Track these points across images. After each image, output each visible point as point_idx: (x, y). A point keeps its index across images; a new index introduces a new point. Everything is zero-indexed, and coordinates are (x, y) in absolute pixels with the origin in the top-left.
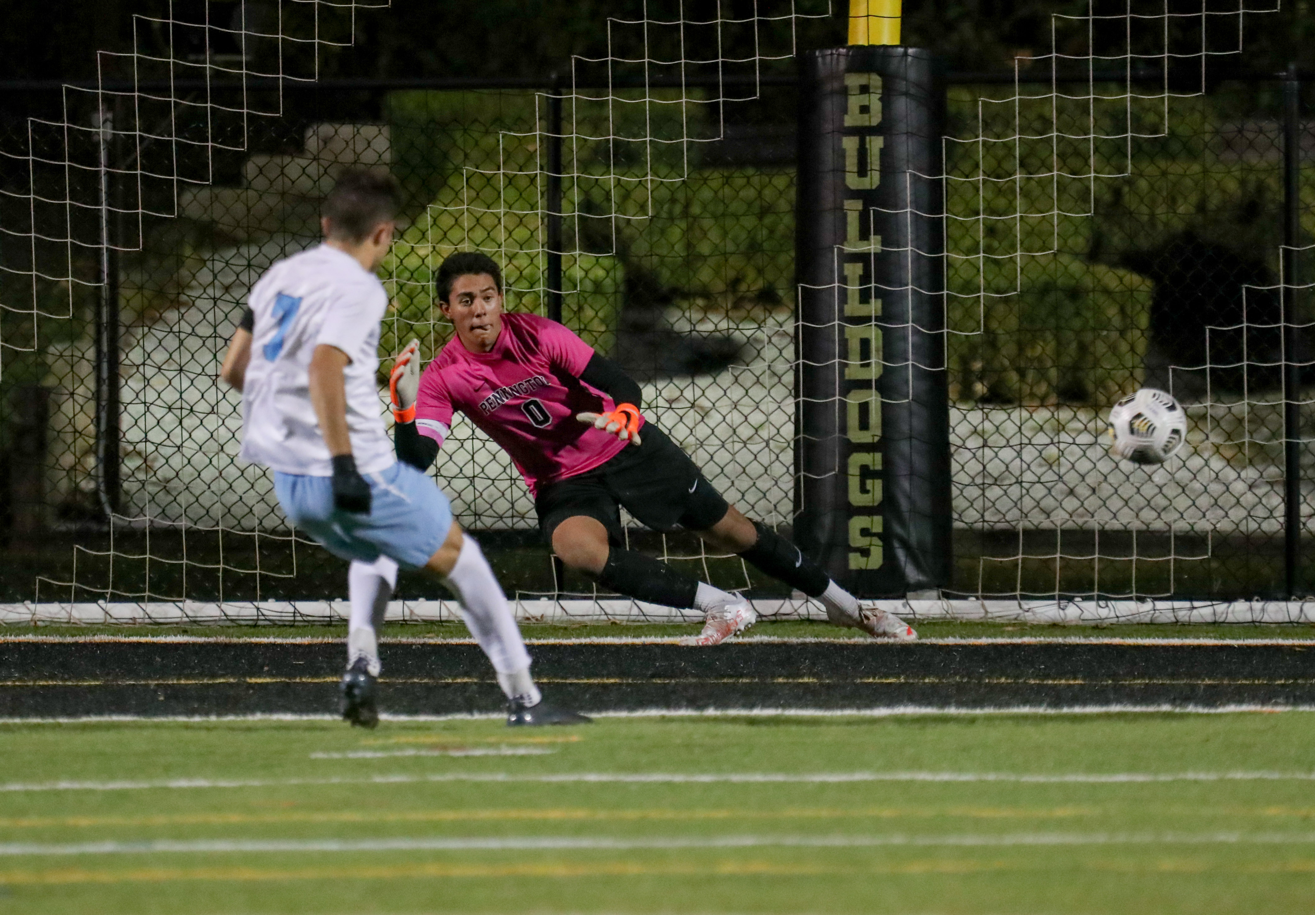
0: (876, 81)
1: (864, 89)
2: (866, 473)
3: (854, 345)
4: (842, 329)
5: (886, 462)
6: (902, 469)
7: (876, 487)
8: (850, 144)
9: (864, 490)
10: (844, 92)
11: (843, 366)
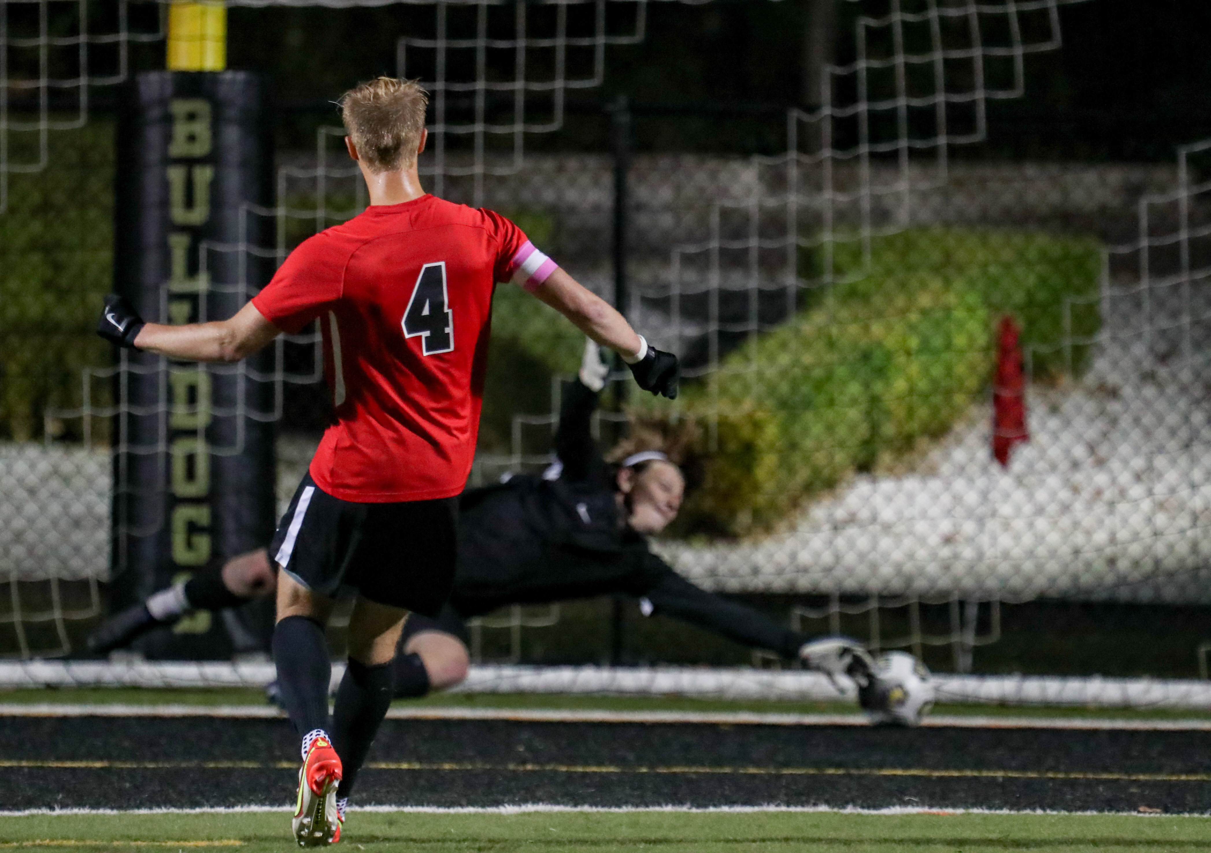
0: (201, 106)
1: (192, 117)
2: (193, 528)
3: (181, 392)
4: (168, 374)
5: (215, 516)
6: (230, 524)
7: (203, 543)
8: (176, 175)
9: (190, 545)
10: (168, 120)
11: (169, 414)
